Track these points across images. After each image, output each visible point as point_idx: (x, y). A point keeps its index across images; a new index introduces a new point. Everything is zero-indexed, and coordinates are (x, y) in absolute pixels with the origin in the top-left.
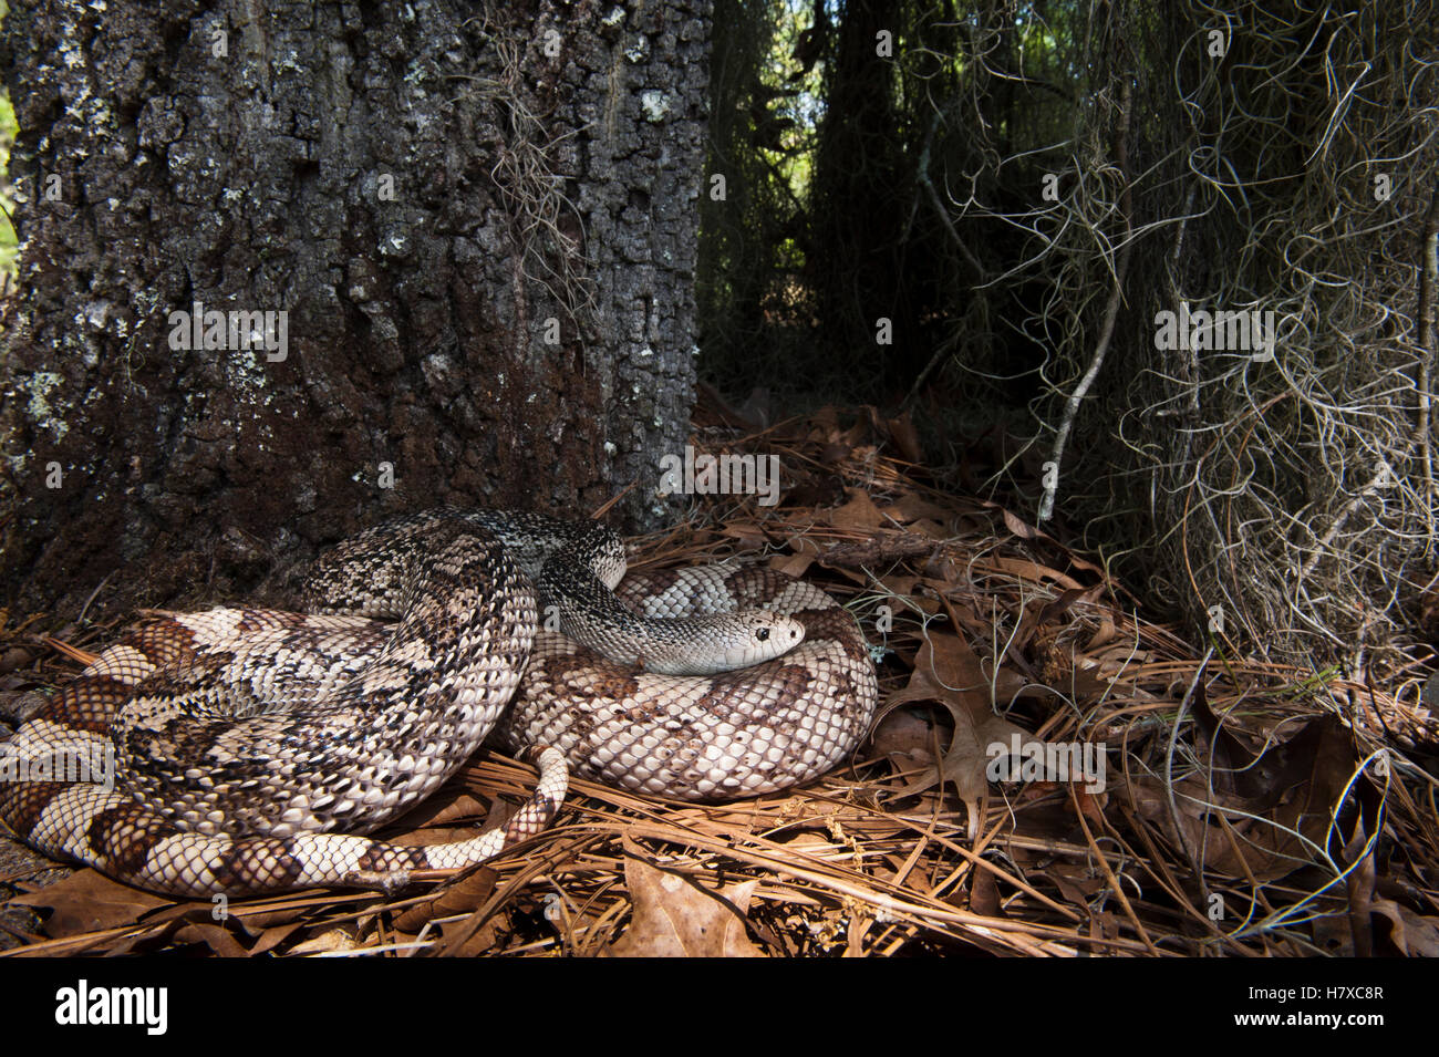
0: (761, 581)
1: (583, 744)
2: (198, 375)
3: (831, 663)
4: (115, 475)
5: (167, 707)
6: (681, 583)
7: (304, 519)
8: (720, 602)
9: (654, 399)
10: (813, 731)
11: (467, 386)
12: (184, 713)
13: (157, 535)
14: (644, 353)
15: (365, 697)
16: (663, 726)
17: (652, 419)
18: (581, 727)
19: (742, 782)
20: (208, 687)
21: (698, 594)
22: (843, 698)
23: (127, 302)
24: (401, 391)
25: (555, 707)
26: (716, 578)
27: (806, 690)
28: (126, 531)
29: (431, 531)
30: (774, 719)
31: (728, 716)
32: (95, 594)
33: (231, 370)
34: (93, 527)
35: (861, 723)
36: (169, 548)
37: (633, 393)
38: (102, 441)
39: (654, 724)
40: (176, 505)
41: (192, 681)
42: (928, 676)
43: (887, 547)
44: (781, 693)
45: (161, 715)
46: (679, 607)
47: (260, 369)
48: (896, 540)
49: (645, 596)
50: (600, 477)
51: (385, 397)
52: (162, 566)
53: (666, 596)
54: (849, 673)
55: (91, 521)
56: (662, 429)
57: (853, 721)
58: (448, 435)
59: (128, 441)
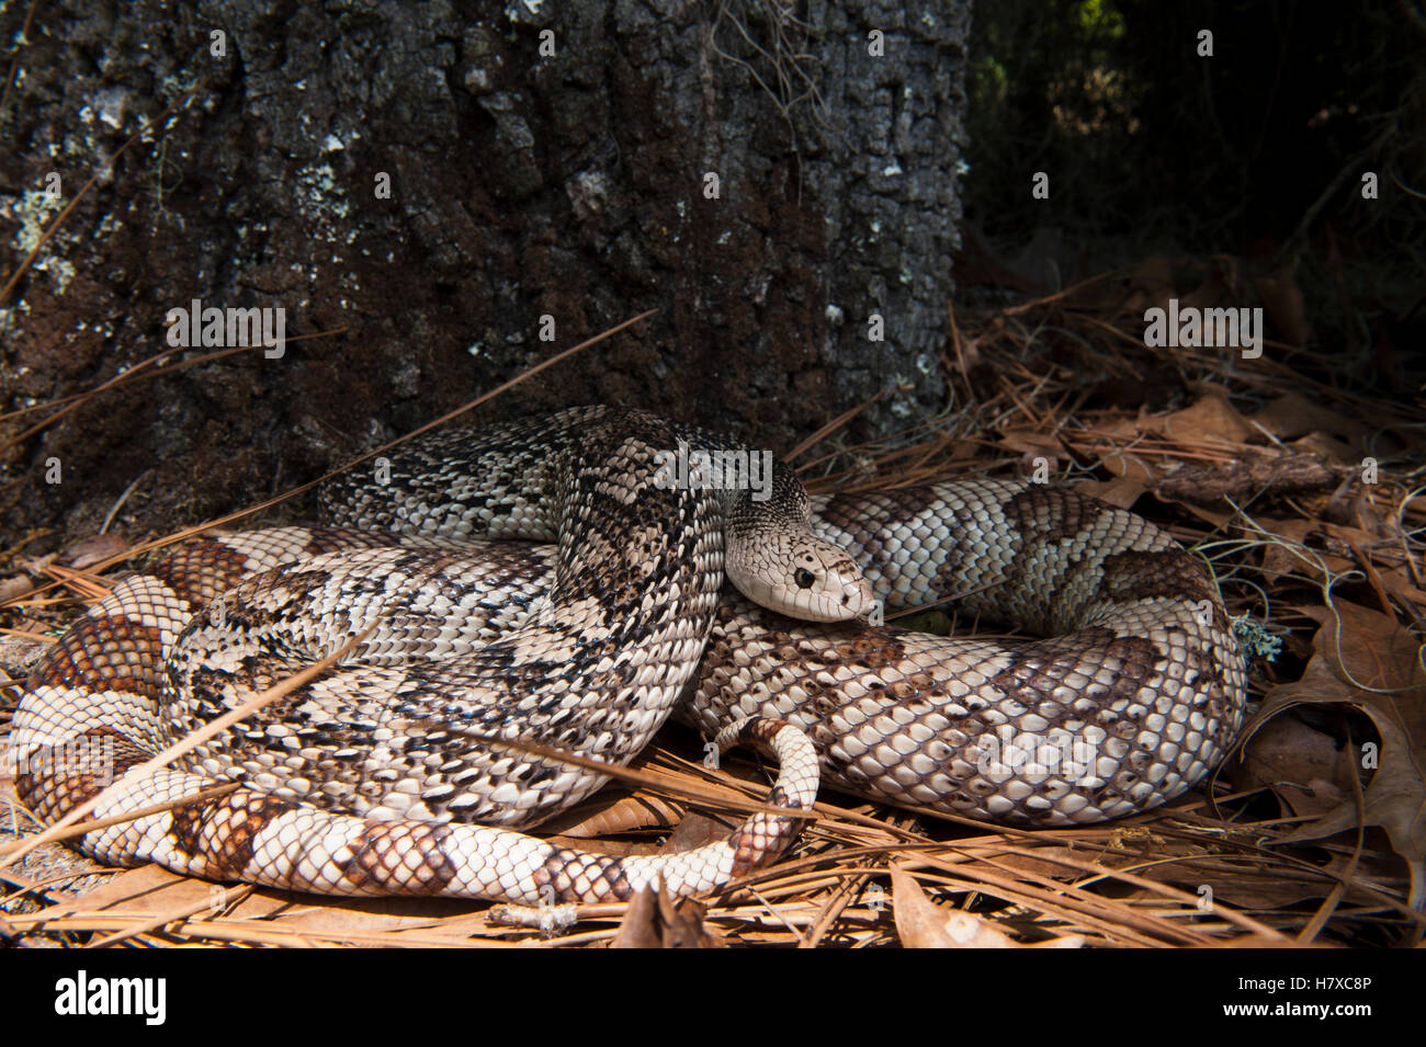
0: (1057, 507)
1: (821, 728)
2: (254, 198)
3: (1186, 634)
4: (142, 339)
5: (241, 640)
6: (939, 505)
7: (404, 407)
8: (995, 535)
9: (900, 242)
10: (1163, 736)
11: (634, 219)
12: (264, 650)
13: (202, 425)
14: (889, 171)
15: (515, 669)
16: (940, 710)
17: (897, 272)
18: (820, 705)
19: (1055, 804)
20: (292, 618)
21: (963, 522)
22: (1205, 688)
23: (152, 90)
24: (538, 225)
25: (780, 676)
26: (991, 500)
27: (1153, 674)
28: (159, 418)
29: (593, 422)
30: (1106, 714)
31: (1037, 704)
32: (121, 502)
33: (300, 192)
34: (114, 411)
35: (1230, 726)
36: (220, 443)
37: (869, 232)
38: (122, 291)
39: (928, 707)
40: (230, 383)
41: (272, 609)
42: (1333, 667)
43: (1262, 475)
44: (1116, 677)
45: (233, 649)
46: (934, 541)
47: (340, 191)
48: (1275, 464)
49: (885, 523)
50: (820, 357)
51: (513, 235)
52: (211, 467)
53: (917, 524)
54: (1211, 650)
55: (112, 402)
56: (910, 286)
57: (1220, 722)
58: (604, 291)
59: (160, 291)
